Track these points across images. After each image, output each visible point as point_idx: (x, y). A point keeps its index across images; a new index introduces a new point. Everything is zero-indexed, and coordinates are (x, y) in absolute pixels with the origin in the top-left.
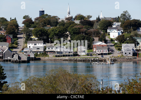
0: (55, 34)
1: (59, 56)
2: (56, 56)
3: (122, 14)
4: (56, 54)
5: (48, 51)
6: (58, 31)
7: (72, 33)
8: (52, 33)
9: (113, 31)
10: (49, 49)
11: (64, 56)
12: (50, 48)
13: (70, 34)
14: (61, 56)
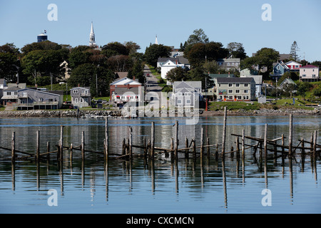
0: (35, 65)
1: (24, 109)
2: (19, 109)
3: (191, 37)
4: (19, 104)
5: (8, 100)
6: (41, 59)
7: (73, 65)
8: (29, 65)
9: (167, 64)
10: (9, 94)
11: (36, 108)
12: (13, 93)
13: (68, 66)
14: (30, 108)
